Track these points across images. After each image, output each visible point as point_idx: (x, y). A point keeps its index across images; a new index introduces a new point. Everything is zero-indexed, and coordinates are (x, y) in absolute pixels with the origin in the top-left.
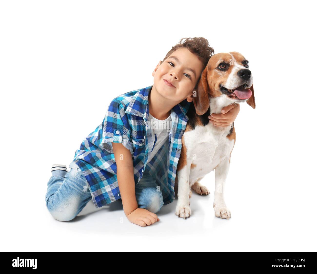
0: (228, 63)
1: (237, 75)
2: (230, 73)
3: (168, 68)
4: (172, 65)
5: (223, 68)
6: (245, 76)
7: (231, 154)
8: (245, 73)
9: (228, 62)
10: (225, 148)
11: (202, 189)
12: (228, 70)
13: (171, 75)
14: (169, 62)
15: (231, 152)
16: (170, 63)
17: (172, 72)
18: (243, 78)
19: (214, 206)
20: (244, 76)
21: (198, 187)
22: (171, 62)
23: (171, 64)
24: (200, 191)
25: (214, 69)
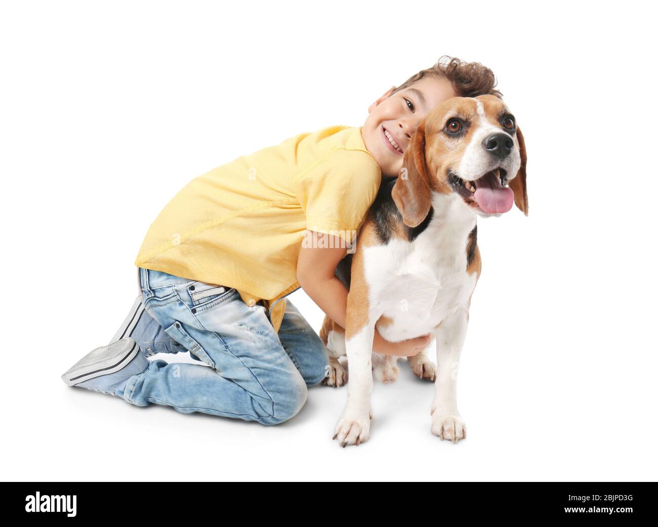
0: (467, 119)
1: (480, 147)
2: (468, 141)
3: (402, 111)
4: (409, 107)
5: (456, 132)
6: (499, 149)
7: (470, 300)
8: (498, 144)
9: (467, 117)
10: (459, 290)
11: (425, 367)
12: (465, 136)
13: (401, 126)
14: (406, 100)
15: (470, 297)
16: (408, 102)
17: (404, 121)
18: (493, 153)
19: (432, 412)
20: (494, 149)
21: (419, 363)
22: (409, 100)
23: (408, 104)
24: (421, 370)
25: (437, 132)
